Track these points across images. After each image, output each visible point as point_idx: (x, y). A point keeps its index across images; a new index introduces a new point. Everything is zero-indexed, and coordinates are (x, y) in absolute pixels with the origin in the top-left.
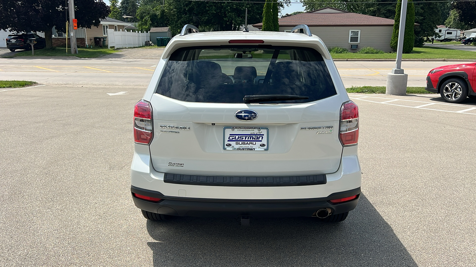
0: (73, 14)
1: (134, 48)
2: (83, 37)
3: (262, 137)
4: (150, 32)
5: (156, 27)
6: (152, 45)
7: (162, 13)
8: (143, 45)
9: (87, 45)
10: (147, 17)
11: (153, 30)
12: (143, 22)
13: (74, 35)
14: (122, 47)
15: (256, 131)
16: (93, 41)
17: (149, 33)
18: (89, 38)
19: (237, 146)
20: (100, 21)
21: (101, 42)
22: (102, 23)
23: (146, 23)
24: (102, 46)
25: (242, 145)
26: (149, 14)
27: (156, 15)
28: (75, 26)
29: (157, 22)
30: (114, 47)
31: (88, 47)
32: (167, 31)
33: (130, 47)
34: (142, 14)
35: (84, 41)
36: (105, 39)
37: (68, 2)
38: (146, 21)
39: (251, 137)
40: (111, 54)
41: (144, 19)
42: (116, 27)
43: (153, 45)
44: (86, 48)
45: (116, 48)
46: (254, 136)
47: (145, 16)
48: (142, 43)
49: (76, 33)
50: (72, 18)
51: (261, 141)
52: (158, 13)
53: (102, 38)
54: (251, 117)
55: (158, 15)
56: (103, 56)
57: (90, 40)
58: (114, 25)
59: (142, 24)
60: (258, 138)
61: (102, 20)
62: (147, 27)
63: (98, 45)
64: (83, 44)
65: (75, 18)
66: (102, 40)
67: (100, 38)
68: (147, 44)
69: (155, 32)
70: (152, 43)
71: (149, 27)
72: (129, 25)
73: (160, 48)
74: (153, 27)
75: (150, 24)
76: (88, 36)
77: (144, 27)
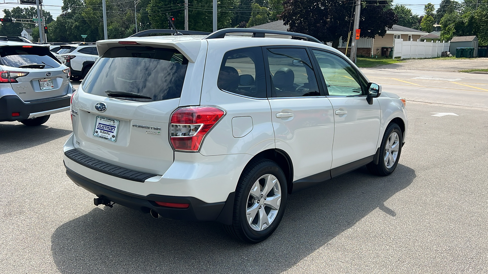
0: (357, 25)
1: (425, 58)
2: (369, 47)
3: (114, 129)
4: (451, 41)
5: (461, 36)
6: (448, 56)
7: (470, 20)
8: (439, 56)
9: (372, 55)
10: (452, 26)
11: (456, 39)
12: (445, 30)
13: (355, 45)
14: (409, 58)
15: (111, 123)
16: (380, 51)
17: (449, 42)
18: (376, 48)
19: (100, 134)
20: (386, 31)
21: (388, 52)
22: (388, 32)
23: (449, 32)
24: (388, 56)
25: (103, 134)
26: (454, 21)
27: (462, 23)
28: (357, 36)
29: (462, 31)
30: (400, 57)
31: (373, 57)
32: (472, 40)
33: (420, 58)
34: (446, 22)
35: (370, 51)
36: (392, 49)
37: (354, 13)
38: (450, 29)
39: (108, 127)
40: (390, 64)
41: (448, 27)
42: (410, 36)
43: (451, 56)
44: (371, 58)
45: (401, 58)
46: (110, 127)
47: (449, 24)
48: (438, 53)
49: (357, 43)
50: (356, 28)
51: (113, 132)
52: (466, 20)
53: (389, 48)
54: (102, 109)
55: (466, 22)
56: (380, 66)
57: (377, 50)
58: (408, 35)
59: (444, 33)
60: (112, 129)
61: (388, 29)
62: (449, 36)
63: (384, 55)
64: (369, 54)
65: (359, 29)
66: (390, 50)
67: (387, 48)
68: (444, 55)
69: (456, 41)
70: (449, 54)
71: (451, 36)
72: (426, 34)
73: (458, 59)
74: (457, 36)
75: (454, 33)
76: (375, 46)
77: (446, 36)
